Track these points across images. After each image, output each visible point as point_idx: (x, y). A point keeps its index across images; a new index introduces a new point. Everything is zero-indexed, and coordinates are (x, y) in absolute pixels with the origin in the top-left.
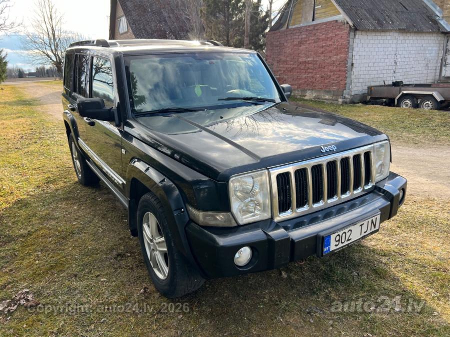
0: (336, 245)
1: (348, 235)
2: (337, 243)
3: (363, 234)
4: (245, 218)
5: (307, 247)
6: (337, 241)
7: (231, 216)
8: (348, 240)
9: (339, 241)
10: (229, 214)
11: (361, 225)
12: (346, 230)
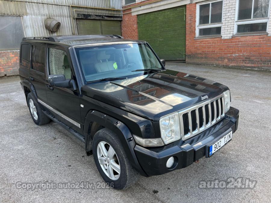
0: (215, 150)
1: (219, 144)
2: (215, 149)
3: (226, 142)
4: (168, 140)
5: (201, 153)
6: (215, 148)
7: (161, 140)
8: (220, 147)
9: (216, 147)
10: (160, 139)
11: (225, 138)
12: (219, 142)
